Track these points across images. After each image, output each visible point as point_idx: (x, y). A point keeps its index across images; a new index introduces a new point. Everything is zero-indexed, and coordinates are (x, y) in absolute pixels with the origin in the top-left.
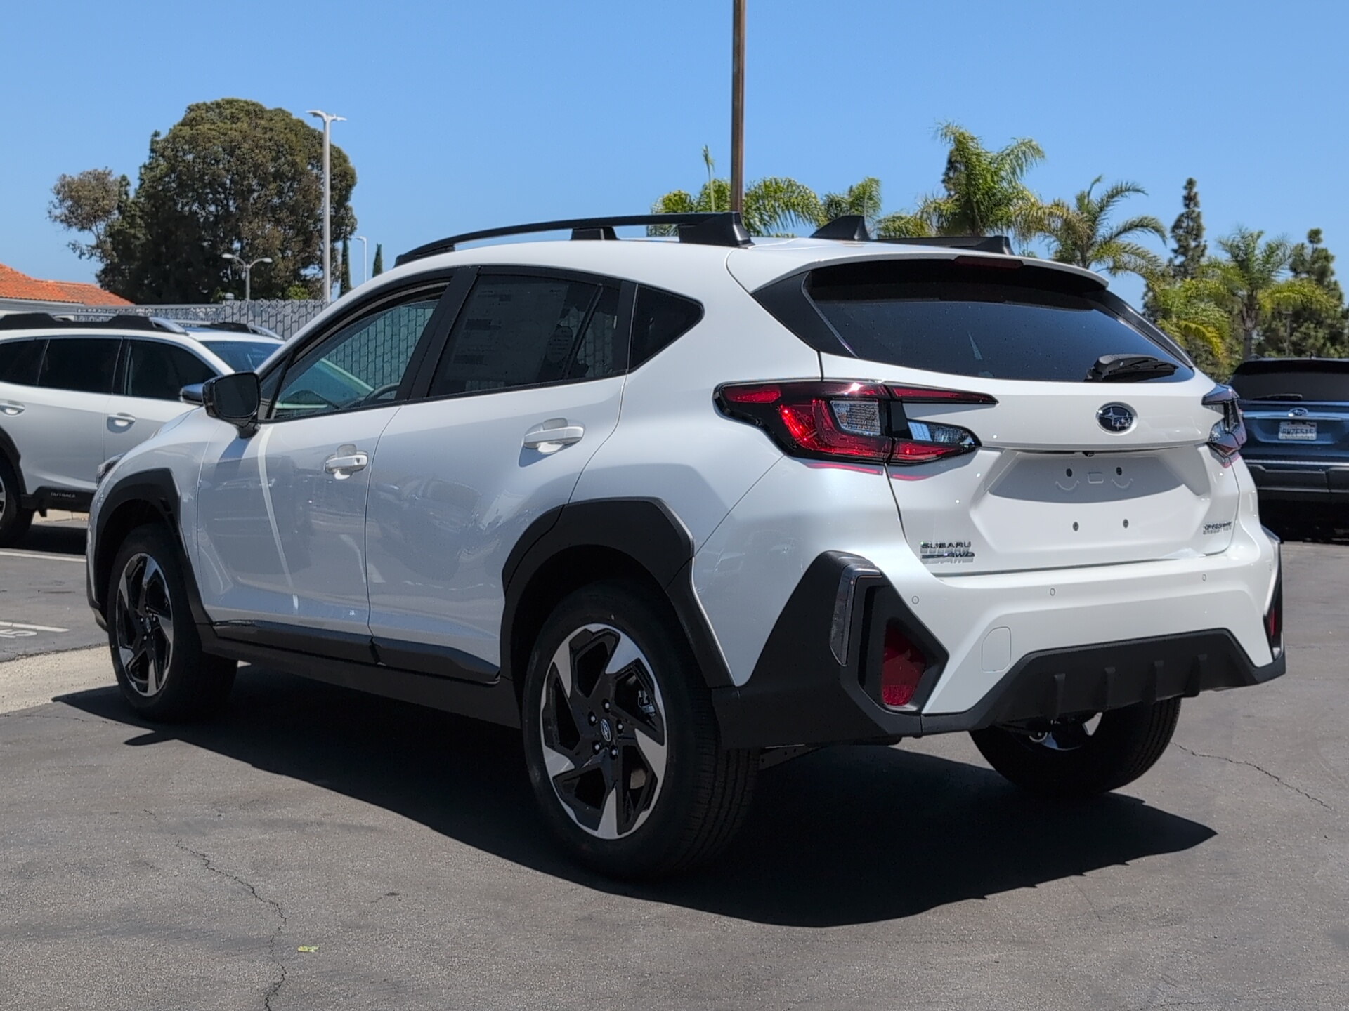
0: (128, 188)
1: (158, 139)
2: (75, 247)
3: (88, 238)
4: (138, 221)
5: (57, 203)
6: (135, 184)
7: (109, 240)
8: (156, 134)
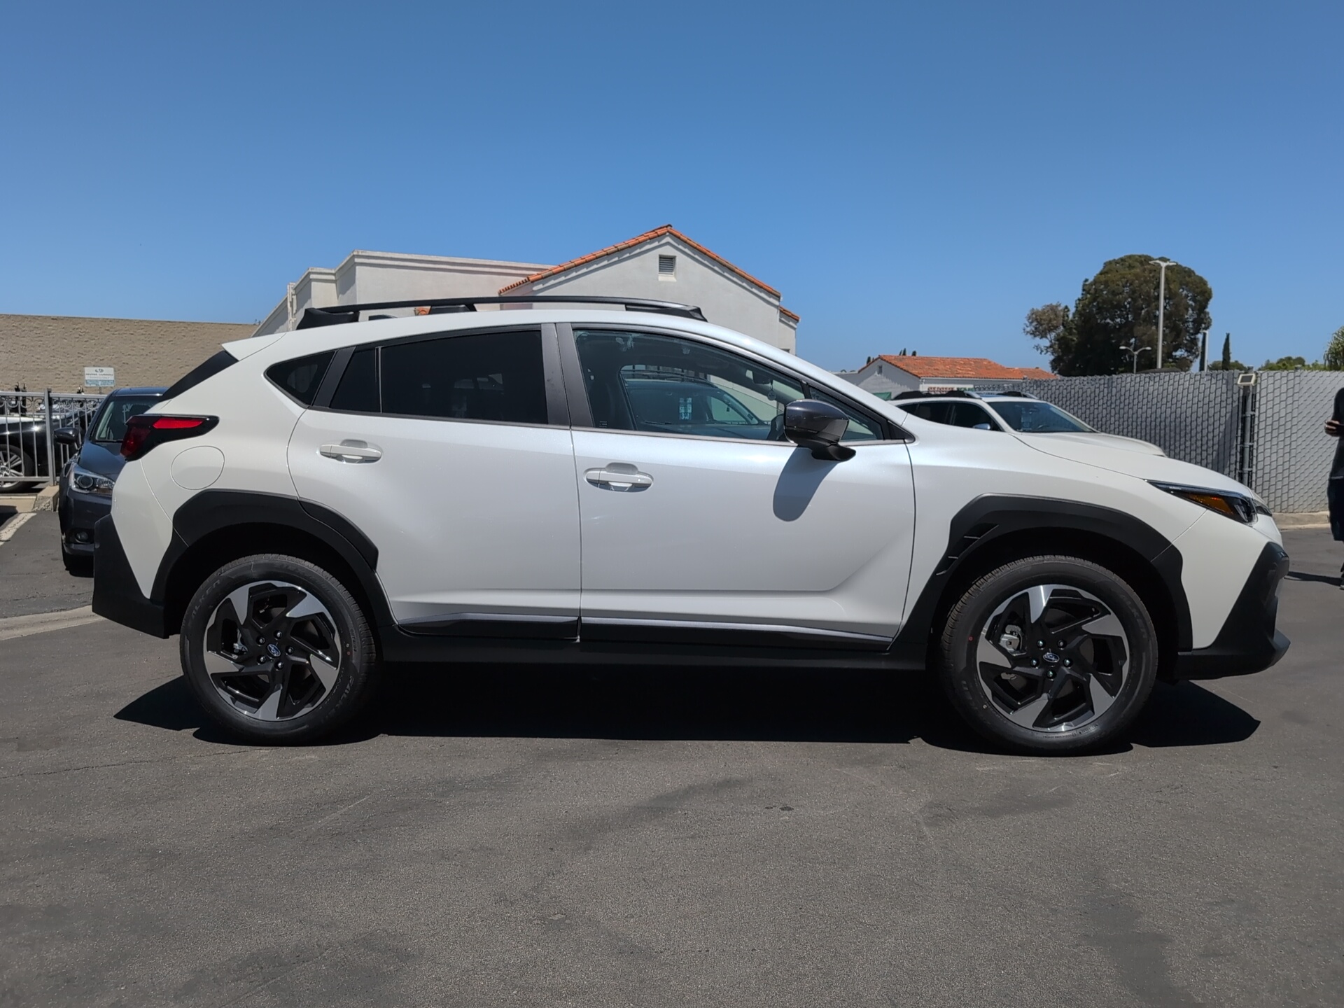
0: (1068, 313)
1: (1087, 283)
2: (1037, 347)
3: (1045, 342)
4: (1074, 331)
5: (1028, 324)
6: (1072, 310)
7: (1057, 342)
8: (1086, 280)
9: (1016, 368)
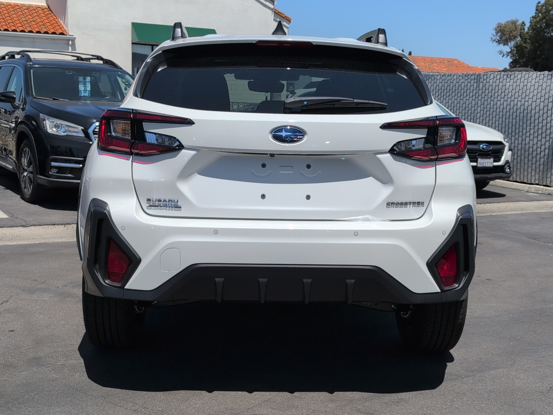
0: (525, 27)
1: (539, 5)
2: (501, 52)
3: (507, 49)
4: (528, 41)
5: (495, 34)
6: (528, 25)
7: (515, 49)
8: (539, 3)
9: (480, 67)
